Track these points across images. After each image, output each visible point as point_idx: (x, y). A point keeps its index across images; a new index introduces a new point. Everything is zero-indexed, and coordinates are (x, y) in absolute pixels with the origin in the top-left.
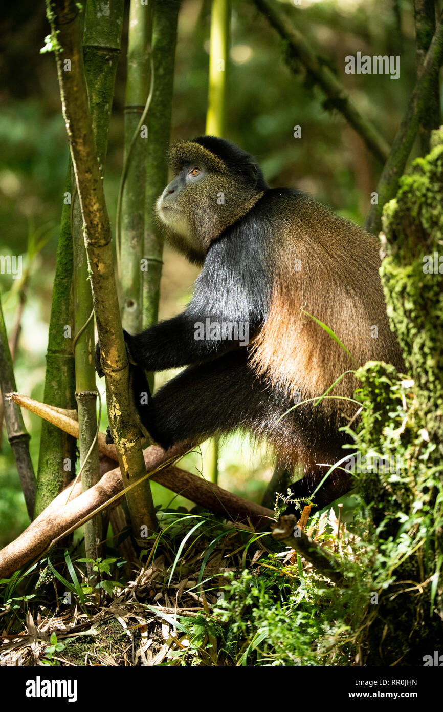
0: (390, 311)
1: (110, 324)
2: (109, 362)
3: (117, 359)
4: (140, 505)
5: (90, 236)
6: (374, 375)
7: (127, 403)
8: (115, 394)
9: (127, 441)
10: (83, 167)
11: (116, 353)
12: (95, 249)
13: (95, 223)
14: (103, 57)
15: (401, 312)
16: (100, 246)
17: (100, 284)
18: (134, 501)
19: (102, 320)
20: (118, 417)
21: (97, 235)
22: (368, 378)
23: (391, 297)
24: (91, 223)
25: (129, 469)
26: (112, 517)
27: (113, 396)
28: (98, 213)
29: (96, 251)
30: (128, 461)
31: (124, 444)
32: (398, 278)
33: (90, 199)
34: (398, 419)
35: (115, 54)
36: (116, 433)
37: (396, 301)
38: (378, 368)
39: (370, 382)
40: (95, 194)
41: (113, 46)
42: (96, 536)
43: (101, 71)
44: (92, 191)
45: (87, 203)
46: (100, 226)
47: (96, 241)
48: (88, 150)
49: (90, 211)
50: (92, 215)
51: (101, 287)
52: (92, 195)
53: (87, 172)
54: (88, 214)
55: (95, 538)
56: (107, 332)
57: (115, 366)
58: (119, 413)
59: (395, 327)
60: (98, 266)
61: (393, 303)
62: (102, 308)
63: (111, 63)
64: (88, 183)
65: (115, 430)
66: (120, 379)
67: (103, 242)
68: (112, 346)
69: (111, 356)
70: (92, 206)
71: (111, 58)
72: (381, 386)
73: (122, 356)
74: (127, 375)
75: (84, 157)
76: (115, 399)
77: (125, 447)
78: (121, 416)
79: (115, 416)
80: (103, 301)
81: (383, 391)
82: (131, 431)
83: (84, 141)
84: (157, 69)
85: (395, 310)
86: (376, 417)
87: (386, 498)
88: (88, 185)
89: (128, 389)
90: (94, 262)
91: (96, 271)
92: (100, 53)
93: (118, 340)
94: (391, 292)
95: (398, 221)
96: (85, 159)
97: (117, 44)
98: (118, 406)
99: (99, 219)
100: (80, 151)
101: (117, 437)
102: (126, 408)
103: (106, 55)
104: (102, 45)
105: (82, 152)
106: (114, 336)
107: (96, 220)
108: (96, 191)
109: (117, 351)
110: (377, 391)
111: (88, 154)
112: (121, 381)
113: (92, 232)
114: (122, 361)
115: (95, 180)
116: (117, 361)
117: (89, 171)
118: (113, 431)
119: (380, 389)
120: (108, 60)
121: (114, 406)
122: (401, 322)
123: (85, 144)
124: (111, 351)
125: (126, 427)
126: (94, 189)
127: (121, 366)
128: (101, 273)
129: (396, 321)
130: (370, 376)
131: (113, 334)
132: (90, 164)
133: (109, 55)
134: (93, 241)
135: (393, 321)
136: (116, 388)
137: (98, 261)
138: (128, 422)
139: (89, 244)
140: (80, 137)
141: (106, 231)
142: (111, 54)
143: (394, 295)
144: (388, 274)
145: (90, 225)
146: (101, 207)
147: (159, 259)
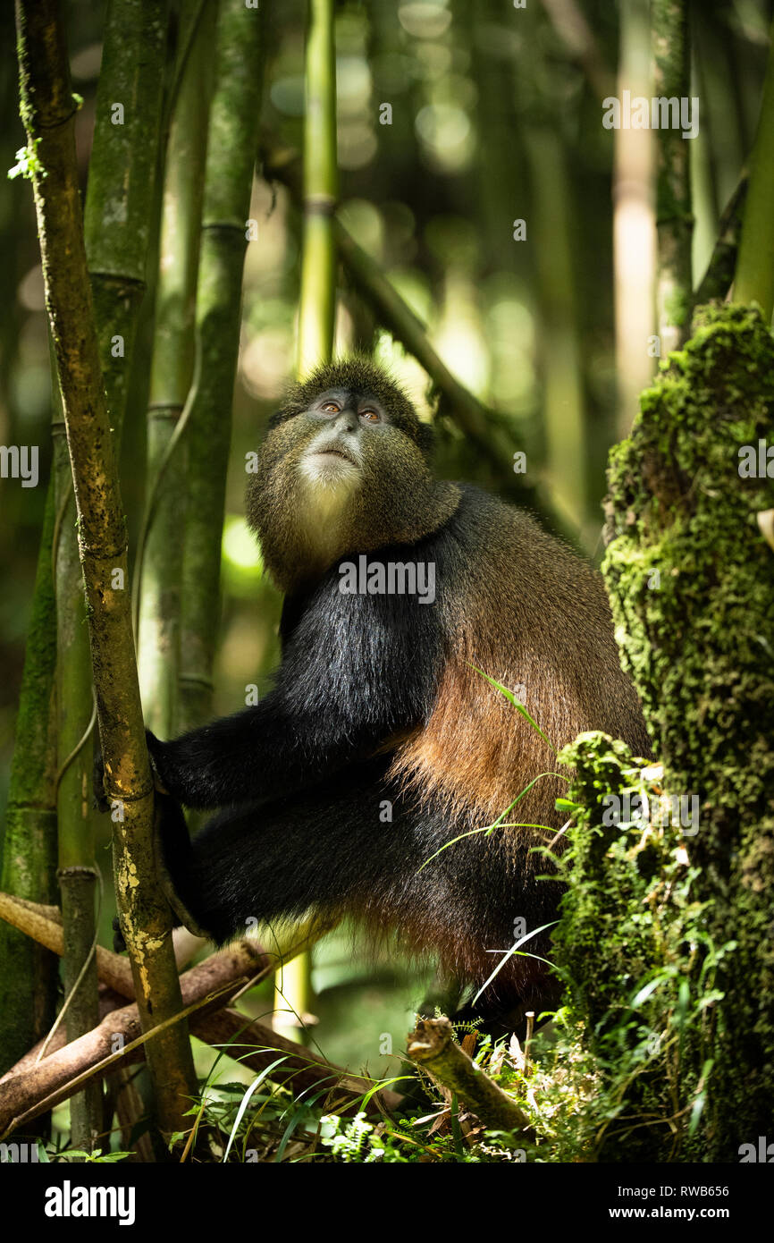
0: (620, 635)
1: (122, 709)
2: (119, 783)
3: (133, 776)
4: (170, 1064)
5: (89, 537)
6: (591, 755)
7: (149, 863)
8: (129, 846)
9: (148, 937)
10: (80, 403)
11: (132, 765)
12: (97, 562)
13: (99, 511)
14: (113, 292)
15: (639, 631)
16: (106, 557)
17: (106, 631)
18: (160, 1056)
19: (107, 701)
20: (134, 891)
21: (101, 535)
22: (580, 763)
23: (623, 608)
24: (91, 512)
25: (151, 993)
26: (119, 1102)
27: (126, 849)
28: (103, 493)
29: (100, 566)
30: (150, 977)
31: (144, 943)
32: (635, 570)
33: (91, 466)
34: (634, 832)
35: (136, 289)
36: (129, 922)
37: (630, 613)
38: (599, 742)
39: (585, 770)
40: (99, 456)
41: (132, 275)
42: (91, 1125)
43: (110, 317)
44: (94, 451)
45: (85, 473)
46: (106, 518)
47: (100, 546)
48: (88, 370)
49: (90, 489)
50: (93, 497)
51: (106, 637)
52: (94, 458)
53: (85, 413)
54: (87, 494)
55: (89, 1130)
56: (116, 725)
57: (129, 790)
58: (135, 882)
59: (630, 662)
60: (102, 596)
61: (626, 619)
62: (108, 677)
63: (127, 304)
64: (87, 434)
65: (127, 916)
66: (139, 817)
67: (112, 548)
68: (125, 752)
69: (122, 771)
70: (94, 480)
71: (129, 295)
72: (604, 776)
73: (141, 771)
74: (150, 810)
75: (81, 383)
76: (129, 855)
77: (144, 950)
78: (138, 888)
79: (127, 888)
80: (109, 665)
81: (607, 784)
82: (155, 919)
83: (81, 353)
84: (206, 351)
85: (629, 631)
86: (595, 833)
87: (612, 978)
88: (87, 438)
89: (153, 835)
90: (96, 587)
91: (97, 605)
92: (108, 285)
93: (135, 740)
94: (622, 599)
95: (636, 469)
96: (83, 387)
97: (138, 271)
98: (133, 869)
99: (104, 505)
100: (74, 371)
101: (131, 929)
102: (148, 873)
103: (119, 290)
104: (113, 271)
105: (77, 375)
106: (128, 732)
107: (101, 507)
108: (100, 450)
109: (134, 761)
110: (597, 784)
111: (89, 380)
112: (140, 821)
113: (93, 529)
114: (143, 782)
115: (99, 429)
116: (133, 781)
117: (89, 411)
118: (124, 918)
119: (602, 781)
120: (122, 298)
121: (127, 869)
122: (641, 650)
123: (83, 358)
124: (122, 762)
125: (147, 909)
126: (98, 447)
127: (140, 790)
128: (108, 609)
129: (631, 650)
130: (584, 758)
131: (126, 728)
132: (91, 398)
133: (123, 289)
134: (94, 547)
135: (626, 651)
136: (131, 834)
137: (103, 586)
138: (152, 900)
139: (87, 553)
140: (74, 345)
141: (118, 528)
142: (127, 288)
143: (627, 603)
144: (617, 567)
145: (89, 517)
146: (110, 483)
147: (206, 679)
